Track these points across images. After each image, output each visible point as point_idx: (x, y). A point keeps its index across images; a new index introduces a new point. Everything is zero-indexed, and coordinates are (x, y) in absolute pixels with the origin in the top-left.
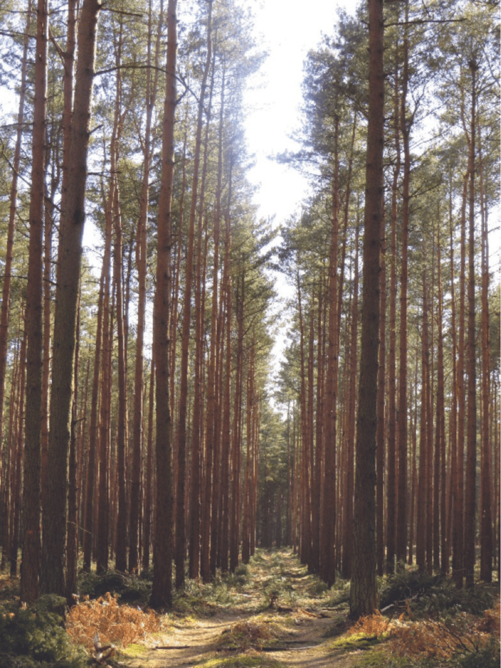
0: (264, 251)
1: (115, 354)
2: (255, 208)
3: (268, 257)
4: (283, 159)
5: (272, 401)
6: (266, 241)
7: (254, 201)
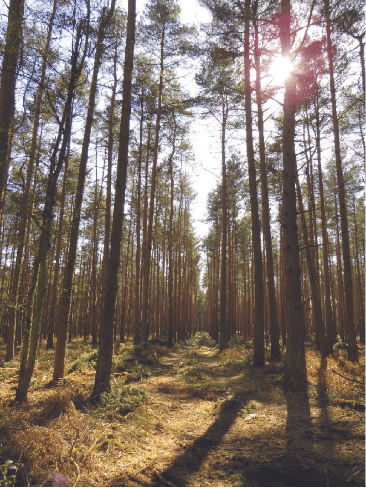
0: (196, 246)
1: (156, 275)
2: (195, 233)
3: (198, 247)
4: (202, 221)
5: (201, 288)
6: (198, 243)
7: (194, 232)
